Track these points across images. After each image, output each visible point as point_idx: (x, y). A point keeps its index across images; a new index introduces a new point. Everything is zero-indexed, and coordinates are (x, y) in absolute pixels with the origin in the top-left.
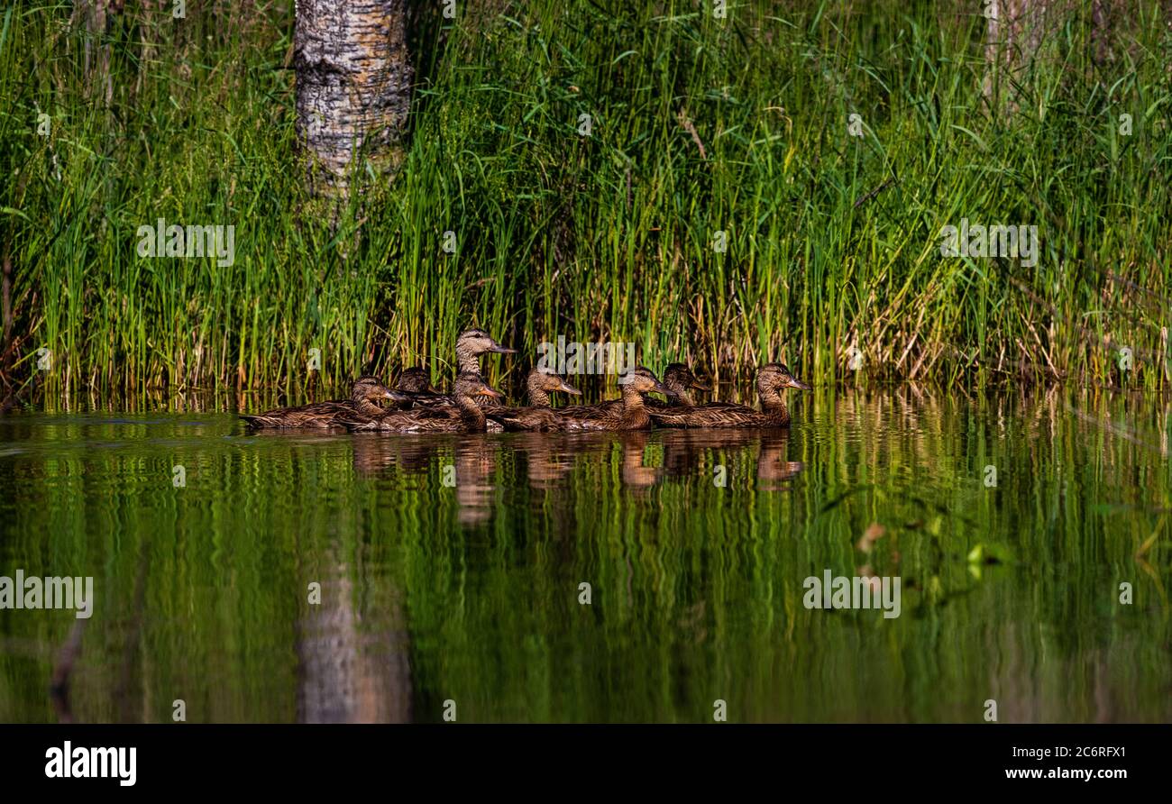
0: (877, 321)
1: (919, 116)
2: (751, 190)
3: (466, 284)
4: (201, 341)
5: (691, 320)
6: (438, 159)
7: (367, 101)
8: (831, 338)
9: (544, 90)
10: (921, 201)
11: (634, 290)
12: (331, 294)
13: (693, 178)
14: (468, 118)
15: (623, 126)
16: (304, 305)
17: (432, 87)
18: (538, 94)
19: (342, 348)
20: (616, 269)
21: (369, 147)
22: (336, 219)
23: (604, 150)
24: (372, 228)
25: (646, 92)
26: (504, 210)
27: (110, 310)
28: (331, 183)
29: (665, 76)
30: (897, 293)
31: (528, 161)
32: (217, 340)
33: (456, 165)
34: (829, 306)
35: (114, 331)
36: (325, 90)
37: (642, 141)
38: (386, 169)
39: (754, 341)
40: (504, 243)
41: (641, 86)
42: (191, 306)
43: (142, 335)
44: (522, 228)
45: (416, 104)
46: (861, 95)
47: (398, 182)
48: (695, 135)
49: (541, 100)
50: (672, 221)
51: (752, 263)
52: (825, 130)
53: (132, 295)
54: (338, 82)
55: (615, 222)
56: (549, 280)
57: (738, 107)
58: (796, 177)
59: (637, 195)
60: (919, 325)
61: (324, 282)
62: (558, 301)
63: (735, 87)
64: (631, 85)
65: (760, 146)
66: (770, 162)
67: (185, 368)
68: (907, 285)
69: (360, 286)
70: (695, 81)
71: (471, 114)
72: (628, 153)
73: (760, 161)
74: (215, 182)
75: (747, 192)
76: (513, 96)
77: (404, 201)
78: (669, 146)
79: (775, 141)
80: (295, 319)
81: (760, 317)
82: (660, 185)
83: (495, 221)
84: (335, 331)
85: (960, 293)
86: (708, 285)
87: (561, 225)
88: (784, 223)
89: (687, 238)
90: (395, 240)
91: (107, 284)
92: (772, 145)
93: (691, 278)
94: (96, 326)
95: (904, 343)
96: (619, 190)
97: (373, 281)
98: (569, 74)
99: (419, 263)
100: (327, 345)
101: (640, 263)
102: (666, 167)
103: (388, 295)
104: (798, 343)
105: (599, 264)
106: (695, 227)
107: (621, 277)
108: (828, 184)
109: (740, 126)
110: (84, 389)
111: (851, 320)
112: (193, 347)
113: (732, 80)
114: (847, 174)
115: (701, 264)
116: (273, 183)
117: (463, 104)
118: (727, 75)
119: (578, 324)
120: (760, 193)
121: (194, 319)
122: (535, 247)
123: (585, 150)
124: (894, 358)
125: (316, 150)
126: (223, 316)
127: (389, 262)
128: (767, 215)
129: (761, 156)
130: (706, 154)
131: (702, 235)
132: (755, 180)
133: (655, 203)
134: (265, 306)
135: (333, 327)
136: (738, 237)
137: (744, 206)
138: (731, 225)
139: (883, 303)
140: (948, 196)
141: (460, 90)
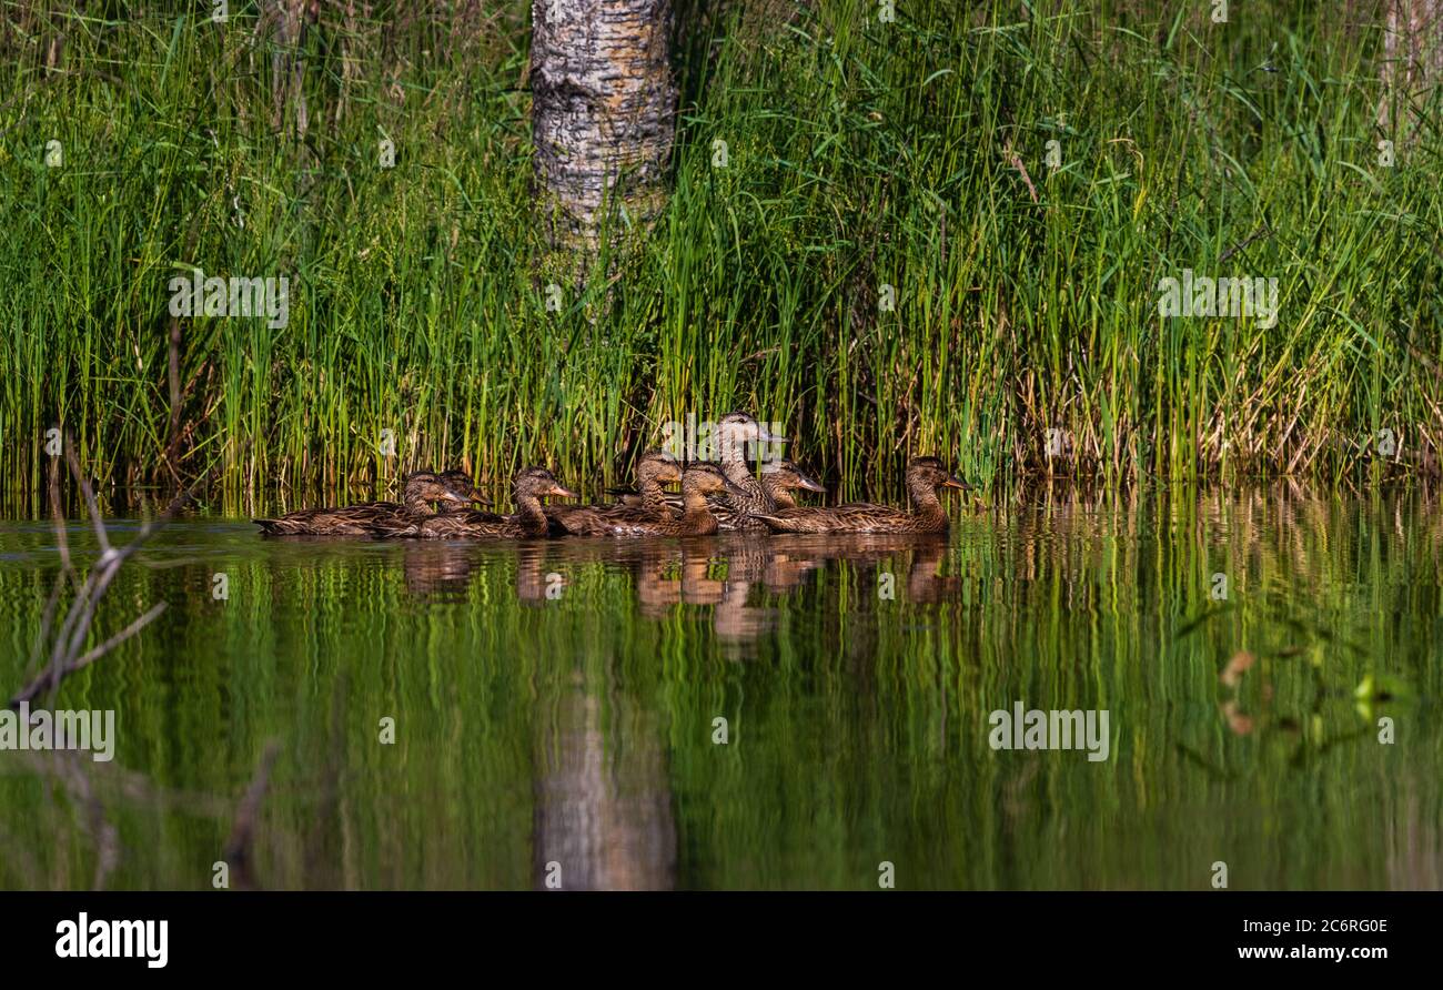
0: (1247, 403)
1: (1298, 151)
2: (1093, 240)
3: (743, 356)
4: (417, 425)
5: (1019, 400)
6: (708, 202)
7: (621, 131)
8: (1191, 422)
9: (838, 117)
10: (1301, 256)
11: (949, 364)
12: (577, 368)
13: (1023, 223)
14: (744, 152)
15: (935, 161)
16: (543, 381)
17: (700, 114)
18: (830, 122)
19: (590, 434)
20: (927, 337)
21: (624, 186)
22: (582, 276)
23: (913, 192)
24: (627, 287)
25: (964, 120)
26: (790, 265)
27: (305, 389)
28: (576, 231)
29: (987, 101)
30: (1271, 367)
31: (819, 205)
32: (436, 425)
33: (730, 210)
34: (1189, 383)
35: (309, 413)
36: (569, 117)
37: (960, 179)
38: (645, 214)
39: (1096, 426)
40: (789, 305)
41: (958, 113)
42: (404, 382)
43: (344, 417)
44: (811, 288)
45: (681, 134)
46: (1228, 123)
47: (659, 231)
48: (1023, 173)
49: (835, 130)
50: (997, 278)
51: (1094, 330)
52: (1183, 168)
53: (331, 369)
54: (585, 108)
55: (926, 280)
56: (845, 351)
57: (1077, 138)
58: (1148, 225)
59: (953, 247)
60: (1298, 407)
61: (568, 353)
62: (856, 377)
63: (1072, 113)
64: (945, 111)
65: (1104, 186)
66: (1116, 207)
67: (397, 460)
68: (1283, 358)
69: (612, 359)
70: (1023, 106)
71: (749, 147)
72: (941, 195)
73: (1104, 205)
74: (434, 230)
75: (1088, 243)
76: (801, 125)
77: (666, 254)
78: (992, 187)
79: (1122, 180)
80: (532, 398)
81: (1103, 397)
82: (981, 234)
83: (779, 279)
84: (581, 413)
85: (1349, 367)
86: (1040, 358)
87: (860, 283)
88: (1133, 281)
89: (1015, 299)
90: (655, 302)
91: (301, 355)
92: (1118, 185)
93: (1019, 349)
94: (287, 406)
95: (1280, 428)
96: (931, 241)
97: (629, 352)
98: (869, 98)
99: (685, 330)
100: (572, 431)
101: (956, 330)
102: (989, 212)
103: (647, 370)
104: (1151, 428)
105: (906, 332)
106: (1024, 286)
107: (933, 347)
108: (1188, 234)
109: (1079, 163)
110: (272, 485)
111: (1216, 400)
112: (406, 433)
113: (1070, 105)
114: (1210, 222)
115: (1032, 332)
116: (505, 231)
117: (739, 135)
118: (1063, 99)
119: (881, 406)
120: (1104, 245)
121: (408, 397)
122: (828, 310)
123: (889, 192)
124: (1268, 446)
125: (558, 192)
126: (443, 394)
127: (648, 329)
128: (1112, 271)
129: (1105, 199)
130: (1038, 196)
131: (1032, 297)
132: (1098, 228)
133: (975, 256)
134: (495, 383)
135: (579, 409)
136: (1077, 299)
137: (1085, 260)
138: (1069, 283)
139: (1254, 380)
140: (1334, 249)
141: (735, 118)
